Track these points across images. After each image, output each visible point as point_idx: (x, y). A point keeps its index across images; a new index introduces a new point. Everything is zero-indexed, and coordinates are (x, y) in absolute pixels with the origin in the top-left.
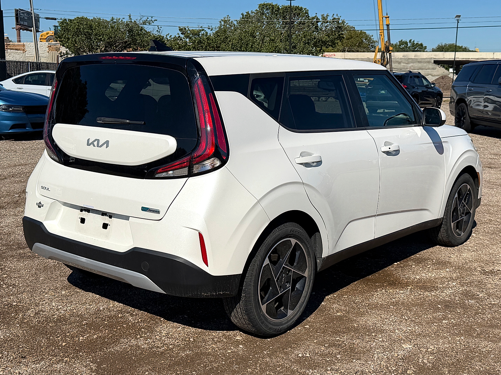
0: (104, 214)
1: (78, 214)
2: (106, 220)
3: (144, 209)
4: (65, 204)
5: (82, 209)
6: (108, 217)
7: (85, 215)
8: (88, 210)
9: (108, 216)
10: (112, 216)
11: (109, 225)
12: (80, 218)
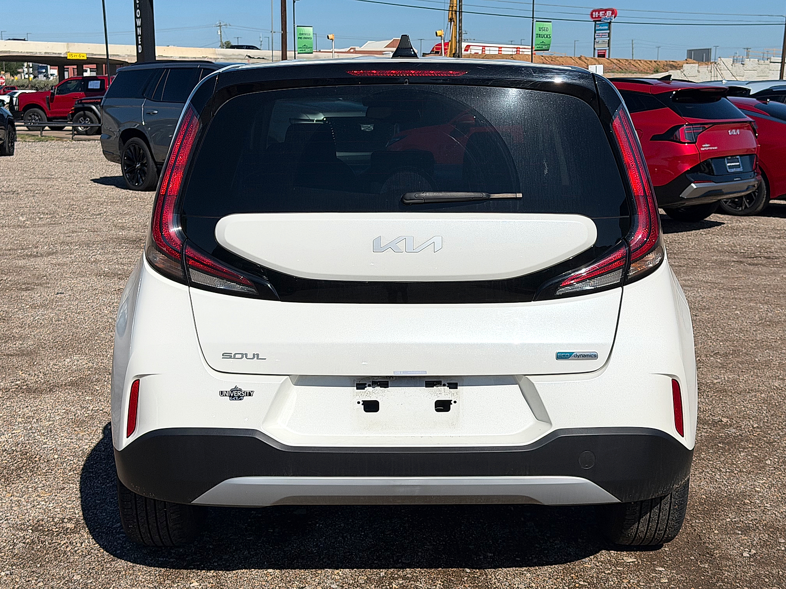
0: (432, 382)
1: (353, 396)
2: (443, 393)
3: (561, 356)
4: (304, 380)
5: (361, 383)
6: (446, 387)
7: (372, 393)
8: (383, 382)
9: (444, 385)
10: (457, 383)
11: (452, 402)
12: (362, 403)
